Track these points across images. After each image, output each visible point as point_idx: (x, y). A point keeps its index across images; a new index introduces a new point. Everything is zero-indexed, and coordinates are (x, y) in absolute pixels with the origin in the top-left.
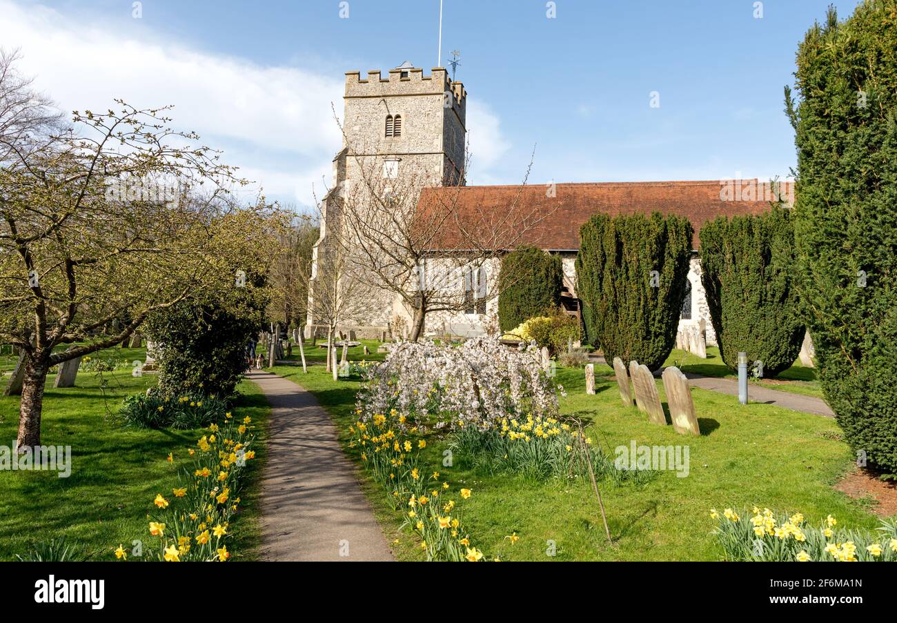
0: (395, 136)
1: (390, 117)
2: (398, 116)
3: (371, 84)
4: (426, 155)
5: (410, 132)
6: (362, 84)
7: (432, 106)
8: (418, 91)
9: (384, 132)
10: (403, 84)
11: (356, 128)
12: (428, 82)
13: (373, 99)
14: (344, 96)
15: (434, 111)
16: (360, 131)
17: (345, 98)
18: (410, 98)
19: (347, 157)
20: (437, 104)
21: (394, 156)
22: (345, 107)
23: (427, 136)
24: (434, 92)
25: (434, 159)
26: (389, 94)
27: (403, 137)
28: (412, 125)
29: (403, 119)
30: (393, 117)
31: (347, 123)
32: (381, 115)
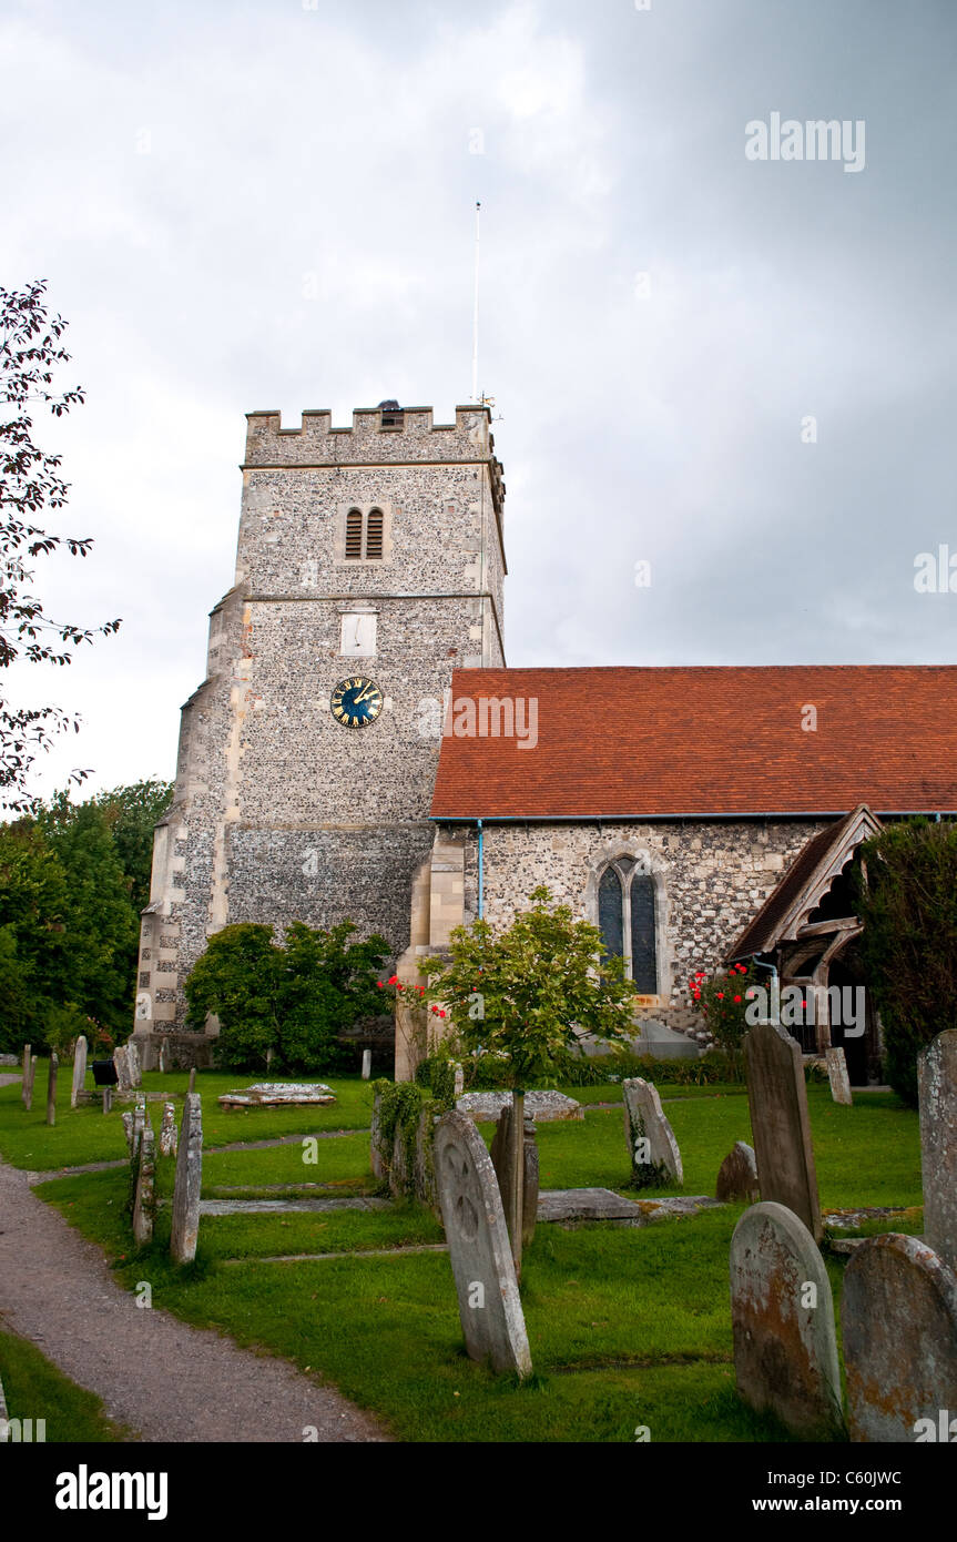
0: (370, 555)
1: (355, 512)
2: (376, 512)
3: (308, 438)
4: (446, 602)
5: (406, 548)
6: (288, 439)
7: (457, 490)
8: (425, 453)
9: (341, 546)
10: (389, 439)
11: (273, 538)
12: (447, 436)
13: (314, 471)
14: (243, 463)
15: (463, 501)
16: (280, 544)
17: (242, 468)
18: (404, 470)
19: (248, 606)
20: (471, 485)
21: (365, 602)
22: (245, 489)
23: (447, 556)
24: (463, 458)
25: (468, 611)
26: (352, 460)
27: (387, 559)
28: (409, 532)
29: (388, 520)
30: (365, 514)
31: (247, 525)
32: (333, 507)
